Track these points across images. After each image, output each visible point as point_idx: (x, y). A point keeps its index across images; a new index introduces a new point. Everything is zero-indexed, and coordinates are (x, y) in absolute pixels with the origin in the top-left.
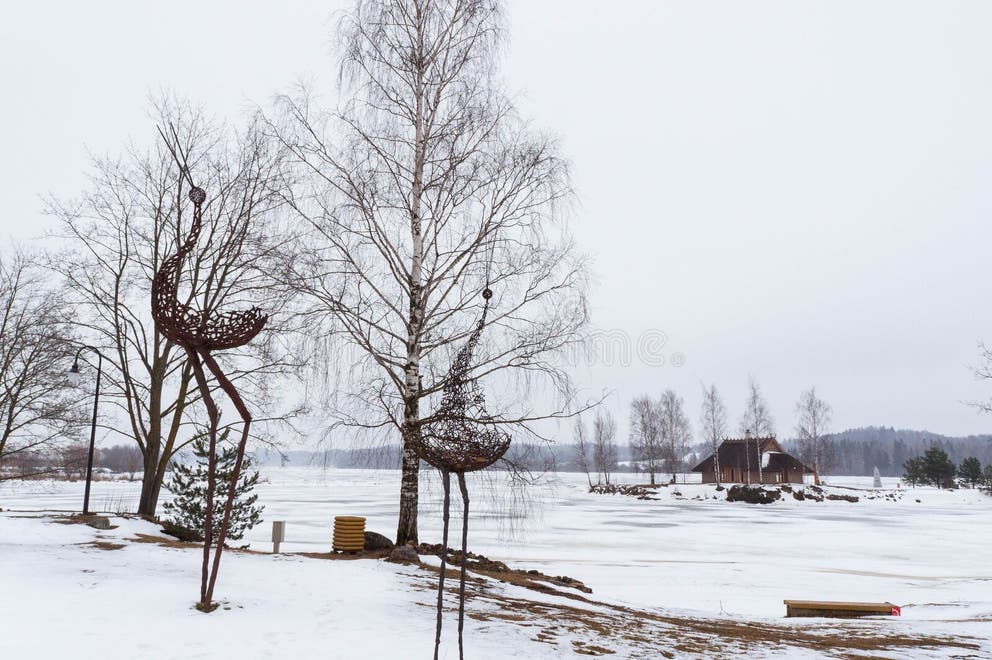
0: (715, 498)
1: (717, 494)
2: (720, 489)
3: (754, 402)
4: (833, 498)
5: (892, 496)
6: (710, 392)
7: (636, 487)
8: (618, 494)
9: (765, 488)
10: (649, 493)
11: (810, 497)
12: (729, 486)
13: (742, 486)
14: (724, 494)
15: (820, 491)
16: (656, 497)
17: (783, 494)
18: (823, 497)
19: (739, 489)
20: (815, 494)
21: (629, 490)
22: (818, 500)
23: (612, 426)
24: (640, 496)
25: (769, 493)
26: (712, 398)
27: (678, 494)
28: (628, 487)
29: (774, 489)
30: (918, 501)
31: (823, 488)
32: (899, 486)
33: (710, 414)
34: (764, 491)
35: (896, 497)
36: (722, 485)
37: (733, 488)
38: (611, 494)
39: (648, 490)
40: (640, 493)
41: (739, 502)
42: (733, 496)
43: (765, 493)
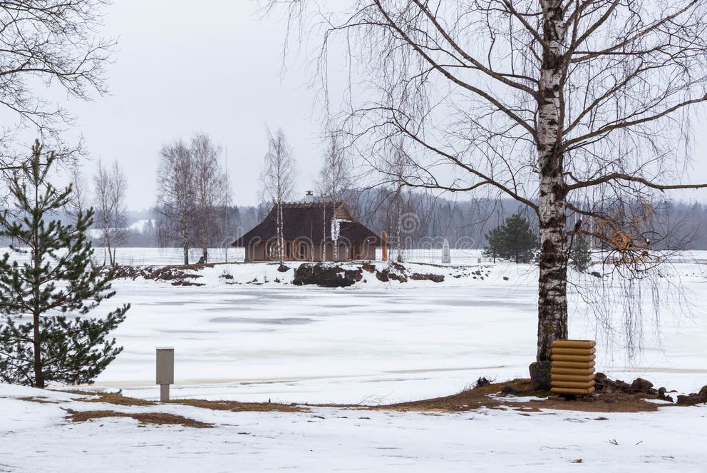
0: (278, 281)
1: (280, 275)
2: (283, 269)
3: (333, 156)
4: (417, 277)
5: (478, 273)
6: (276, 139)
7: (167, 268)
8: (140, 278)
9: (343, 267)
10: (188, 276)
11: (394, 277)
12: (296, 265)
13: (313, 264)
14: (290, 276)
15: (402, 269)
16: (198, 281)
17: (365, 274)
18: (406, 275)
19: (310, 268)
20: (398, 273)
21: (158, 272)
22: (403, 280)
23: (120, 184)
24: (175, 281)
25: (348, 273)
26: (279, 147)
27: (229, 277)
28: (156, 269)
29: (354, 268)
30: (506, 279)
31: (405, 265)
32: (479, 261)
33: (274, 169)
34: (342, 270)
35: (483, 274)
36: (287, 264)
37: (302, 267)
38: (129, 279)
39: (186, 272)
40: (175, 277)
41: (310, 286)
42: (303, 277)
43: (343, 274)
